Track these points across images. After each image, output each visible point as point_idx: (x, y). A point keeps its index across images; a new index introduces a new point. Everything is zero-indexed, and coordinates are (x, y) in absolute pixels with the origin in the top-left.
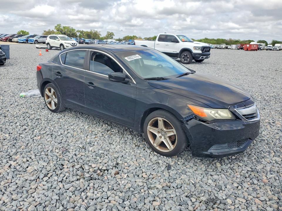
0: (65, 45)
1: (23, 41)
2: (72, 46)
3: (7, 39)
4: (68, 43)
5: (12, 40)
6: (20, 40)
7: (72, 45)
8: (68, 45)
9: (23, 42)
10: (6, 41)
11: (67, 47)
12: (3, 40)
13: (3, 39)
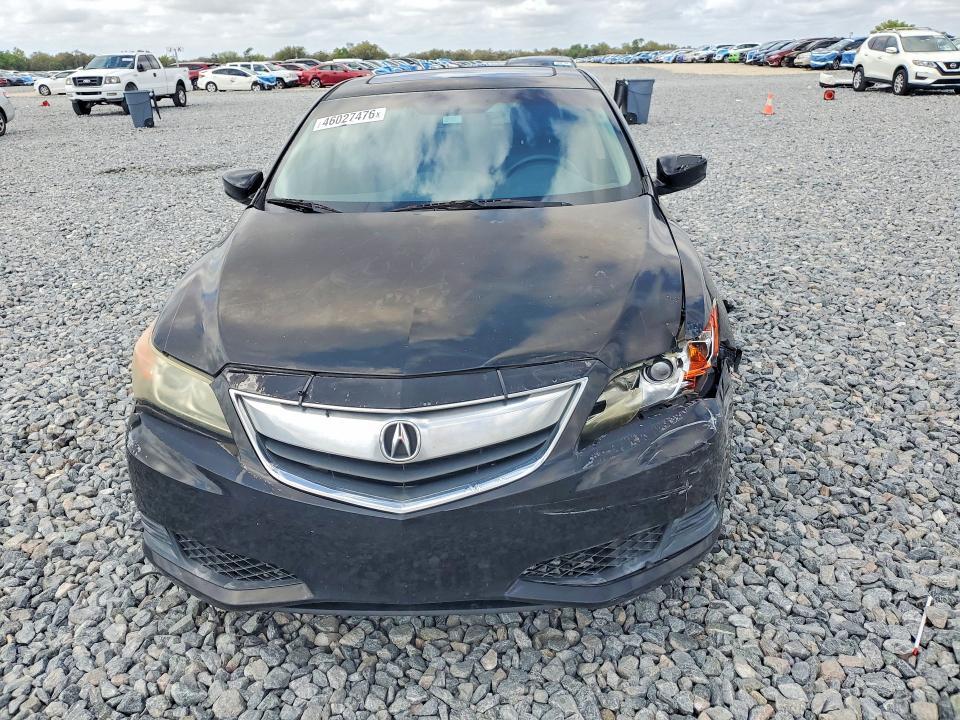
0: (913, 70)
1: (824, 60)
2: (944, 73)
3: (783, 58)
4: (929, 64)
5: (796, 61)
6: (815, 59)
7: (945, 69)
8: (922, 70)
9: (824, 63)
10: (780, 66)
11: (918, 78)
12: (772, 61)
13: (773, 57)
